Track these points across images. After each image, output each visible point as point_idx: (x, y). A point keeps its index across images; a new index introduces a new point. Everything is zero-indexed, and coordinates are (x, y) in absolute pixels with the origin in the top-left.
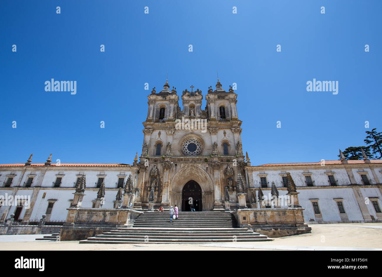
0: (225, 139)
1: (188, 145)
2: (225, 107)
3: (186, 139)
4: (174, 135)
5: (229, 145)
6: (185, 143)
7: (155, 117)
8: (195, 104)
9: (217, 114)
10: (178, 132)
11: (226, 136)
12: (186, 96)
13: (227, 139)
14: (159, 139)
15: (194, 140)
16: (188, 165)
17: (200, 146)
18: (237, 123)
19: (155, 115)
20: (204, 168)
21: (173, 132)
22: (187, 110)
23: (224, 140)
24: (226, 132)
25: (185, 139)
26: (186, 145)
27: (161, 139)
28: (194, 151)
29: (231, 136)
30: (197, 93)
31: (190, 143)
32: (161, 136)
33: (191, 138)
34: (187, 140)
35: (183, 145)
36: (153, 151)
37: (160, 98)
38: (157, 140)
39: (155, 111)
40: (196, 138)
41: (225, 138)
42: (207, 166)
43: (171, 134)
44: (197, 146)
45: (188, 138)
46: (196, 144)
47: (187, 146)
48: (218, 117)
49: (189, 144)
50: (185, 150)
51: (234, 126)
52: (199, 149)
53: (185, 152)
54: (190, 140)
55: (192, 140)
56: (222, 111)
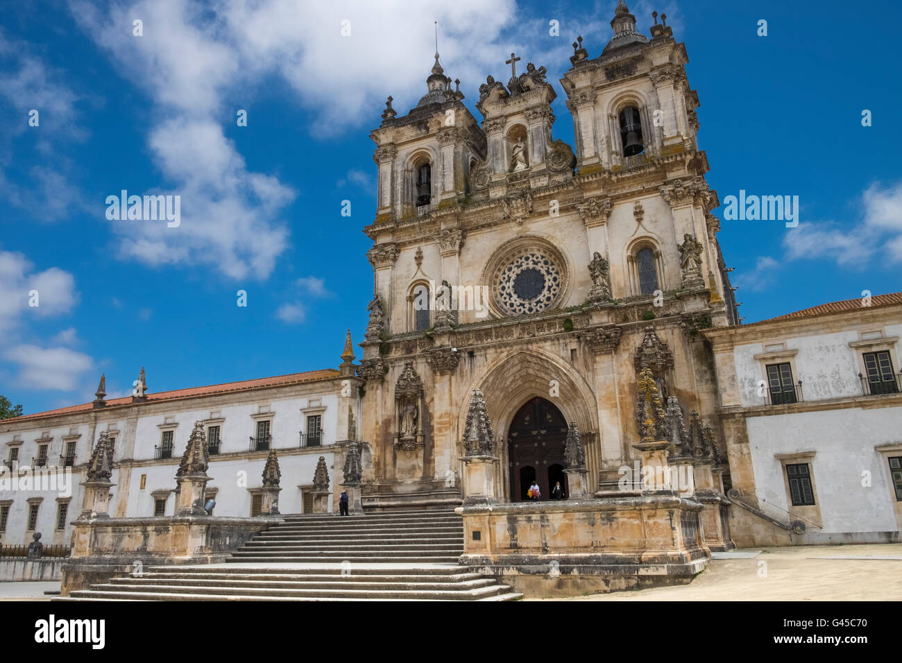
0: (641, 233)
1: (513, 277)
2: (640, 106)
3: (508, 259)
4: (463, 250)
5: (658, 255)
6: (504, 273)
7: (399, 202)
8: (526, 125)
9: (608, 142)
10: (477, 240)
11: (645, 222)
12: (491, 103)
13: (649, 235)
14: (419, 273)
15: (533, 255)
16: (508, 349)
17: (554, 275)
18: (683, 161)
19: (399, 195)
20: (563, 353)
21: (458, 242)
22: (499, 156)
23: (637, 239)
24: (644, 208)
25: (501, 259)
26: (509, 278)
27: (424, 275)
28: (536, 297)
29: (663, 219)
30: (529, 82)
31: (522, 271)
32: (424, 262)
33: (524, 254)
34: (510, 261)
35: (498, 281)
36: (405, 319)
37: (408, 132)
38: (415, 279)
39: (399, 181)
40: (539, 250)
41: (641, 228)
42: (574, 345)
43: (453, 253)
44: (547, 278)
45: (514, 255)
46: (543, 271)
47: (512, 283)
48: (613, 153)
49: (518, 275)
50: (508, 297)
51: (671, 176)
52: (554, 287)
53: (506, 303)
54: (520, 261)
55: (527, 259)
56: (630, 126)
